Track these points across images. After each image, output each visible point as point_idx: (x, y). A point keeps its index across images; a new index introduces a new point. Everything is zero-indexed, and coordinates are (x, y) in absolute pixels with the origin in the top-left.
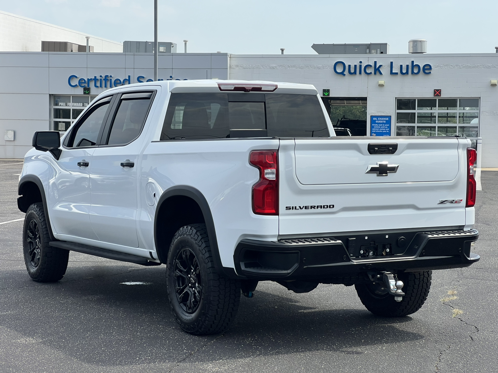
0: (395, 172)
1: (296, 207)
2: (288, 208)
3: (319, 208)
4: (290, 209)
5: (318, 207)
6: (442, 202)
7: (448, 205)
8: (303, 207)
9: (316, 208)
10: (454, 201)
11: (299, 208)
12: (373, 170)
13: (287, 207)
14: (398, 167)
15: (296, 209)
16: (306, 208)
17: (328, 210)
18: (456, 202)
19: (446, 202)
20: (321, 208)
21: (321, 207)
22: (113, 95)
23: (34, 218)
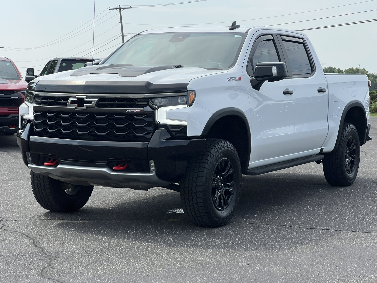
22: (272, 35)
23: (224, 156)
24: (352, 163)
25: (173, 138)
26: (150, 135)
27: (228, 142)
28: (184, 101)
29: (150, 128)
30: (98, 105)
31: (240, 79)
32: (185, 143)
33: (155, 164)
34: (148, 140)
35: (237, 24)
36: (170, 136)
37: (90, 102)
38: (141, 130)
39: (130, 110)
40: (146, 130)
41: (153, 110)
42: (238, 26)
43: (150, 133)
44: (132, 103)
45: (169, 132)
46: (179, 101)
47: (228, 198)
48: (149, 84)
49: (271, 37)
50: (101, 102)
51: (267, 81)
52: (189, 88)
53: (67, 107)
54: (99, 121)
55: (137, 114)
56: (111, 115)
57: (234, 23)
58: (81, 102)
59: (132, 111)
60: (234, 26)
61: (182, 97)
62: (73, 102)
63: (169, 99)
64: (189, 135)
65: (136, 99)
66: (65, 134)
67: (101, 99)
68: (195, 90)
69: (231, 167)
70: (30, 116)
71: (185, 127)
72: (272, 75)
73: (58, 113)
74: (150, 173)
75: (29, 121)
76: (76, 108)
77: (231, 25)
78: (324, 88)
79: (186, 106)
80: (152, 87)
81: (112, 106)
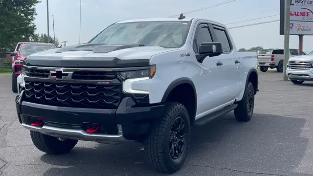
22: (207, 24)
23: (178, 116)
24: (250, 106)
25: (137, 105)
26: (118, 103)
27: (181, 104)
28: (146, 74)
29: (118, 97)
30: (73, 77)
31: (188, 55)
32: (148, 109)
33: (122, 126)
34: (116, 107)
35: (184, 15)
36: (135, 104)
37: (67, 75)
38: (111, 98)
39: (100, 82)
40: (115, 99)
41: (120, 82)
42: (184, 17)
43: (118, 101)
44: (102, 75)
45: (134, 100)
46: (142, 74)
47: (181, 147)
48: (116, 60)
49: (206, 25)
50: (76, 75)
51: (208, 56)
52: (151, 63)
53: (49, 78)
54: (75, 91)
55: (106, 86)
56: (85, 86)
57: (182, 15)
58: (59, 74)
59: (102, 82)
60: (182, 17)
61: (144, 71)
62: (53, 74)
63: (134, 72)
64: (151, 102)
65: (106, 73)
66: (48, 101)
67: (76, 72)
68: (155, 65)
69: (183, 123)
70: (23, 85)
71: (147, 96)
72: (212, 52)
73: (42, 84)
74: (118, 135)
75: (23, 89)
76: (55, 79)
77: (179, 16)
78: (238, 60)
79: (148, 78)
80: (119, 63)
81: (85, 78)
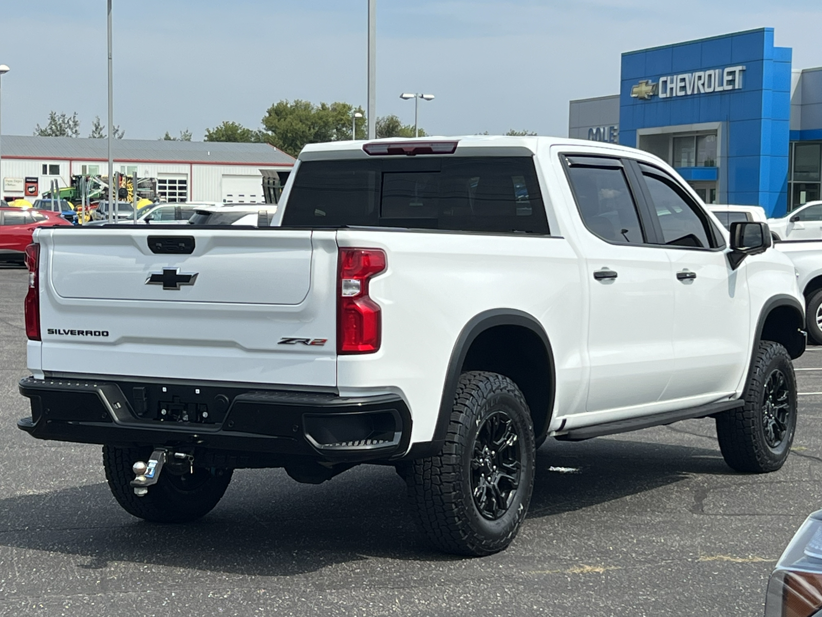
0: (192, 284)
1: (59, 331)
2: (51, 331)
3: (89, 335)
4: (53, 333)
5: (87, 333)
6: (286, 341)
7: (299, 347)
8: (69, 331)
9: (85, 334)
10: (308, 340)
11: (63, 332)
12: (155, 279)
13: (49, 330)
14: (196, 275)
15: (59, 333)
16: (72, 332)
17: (101, 339)
18: (313, 344)
19: (294, 342)
20: (92, 335)
21: (91, 333)
